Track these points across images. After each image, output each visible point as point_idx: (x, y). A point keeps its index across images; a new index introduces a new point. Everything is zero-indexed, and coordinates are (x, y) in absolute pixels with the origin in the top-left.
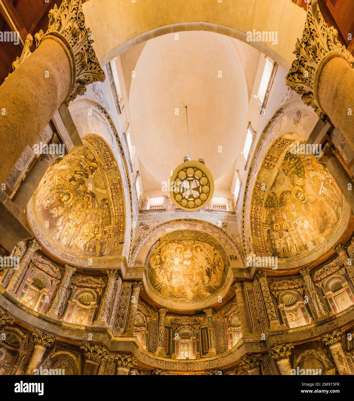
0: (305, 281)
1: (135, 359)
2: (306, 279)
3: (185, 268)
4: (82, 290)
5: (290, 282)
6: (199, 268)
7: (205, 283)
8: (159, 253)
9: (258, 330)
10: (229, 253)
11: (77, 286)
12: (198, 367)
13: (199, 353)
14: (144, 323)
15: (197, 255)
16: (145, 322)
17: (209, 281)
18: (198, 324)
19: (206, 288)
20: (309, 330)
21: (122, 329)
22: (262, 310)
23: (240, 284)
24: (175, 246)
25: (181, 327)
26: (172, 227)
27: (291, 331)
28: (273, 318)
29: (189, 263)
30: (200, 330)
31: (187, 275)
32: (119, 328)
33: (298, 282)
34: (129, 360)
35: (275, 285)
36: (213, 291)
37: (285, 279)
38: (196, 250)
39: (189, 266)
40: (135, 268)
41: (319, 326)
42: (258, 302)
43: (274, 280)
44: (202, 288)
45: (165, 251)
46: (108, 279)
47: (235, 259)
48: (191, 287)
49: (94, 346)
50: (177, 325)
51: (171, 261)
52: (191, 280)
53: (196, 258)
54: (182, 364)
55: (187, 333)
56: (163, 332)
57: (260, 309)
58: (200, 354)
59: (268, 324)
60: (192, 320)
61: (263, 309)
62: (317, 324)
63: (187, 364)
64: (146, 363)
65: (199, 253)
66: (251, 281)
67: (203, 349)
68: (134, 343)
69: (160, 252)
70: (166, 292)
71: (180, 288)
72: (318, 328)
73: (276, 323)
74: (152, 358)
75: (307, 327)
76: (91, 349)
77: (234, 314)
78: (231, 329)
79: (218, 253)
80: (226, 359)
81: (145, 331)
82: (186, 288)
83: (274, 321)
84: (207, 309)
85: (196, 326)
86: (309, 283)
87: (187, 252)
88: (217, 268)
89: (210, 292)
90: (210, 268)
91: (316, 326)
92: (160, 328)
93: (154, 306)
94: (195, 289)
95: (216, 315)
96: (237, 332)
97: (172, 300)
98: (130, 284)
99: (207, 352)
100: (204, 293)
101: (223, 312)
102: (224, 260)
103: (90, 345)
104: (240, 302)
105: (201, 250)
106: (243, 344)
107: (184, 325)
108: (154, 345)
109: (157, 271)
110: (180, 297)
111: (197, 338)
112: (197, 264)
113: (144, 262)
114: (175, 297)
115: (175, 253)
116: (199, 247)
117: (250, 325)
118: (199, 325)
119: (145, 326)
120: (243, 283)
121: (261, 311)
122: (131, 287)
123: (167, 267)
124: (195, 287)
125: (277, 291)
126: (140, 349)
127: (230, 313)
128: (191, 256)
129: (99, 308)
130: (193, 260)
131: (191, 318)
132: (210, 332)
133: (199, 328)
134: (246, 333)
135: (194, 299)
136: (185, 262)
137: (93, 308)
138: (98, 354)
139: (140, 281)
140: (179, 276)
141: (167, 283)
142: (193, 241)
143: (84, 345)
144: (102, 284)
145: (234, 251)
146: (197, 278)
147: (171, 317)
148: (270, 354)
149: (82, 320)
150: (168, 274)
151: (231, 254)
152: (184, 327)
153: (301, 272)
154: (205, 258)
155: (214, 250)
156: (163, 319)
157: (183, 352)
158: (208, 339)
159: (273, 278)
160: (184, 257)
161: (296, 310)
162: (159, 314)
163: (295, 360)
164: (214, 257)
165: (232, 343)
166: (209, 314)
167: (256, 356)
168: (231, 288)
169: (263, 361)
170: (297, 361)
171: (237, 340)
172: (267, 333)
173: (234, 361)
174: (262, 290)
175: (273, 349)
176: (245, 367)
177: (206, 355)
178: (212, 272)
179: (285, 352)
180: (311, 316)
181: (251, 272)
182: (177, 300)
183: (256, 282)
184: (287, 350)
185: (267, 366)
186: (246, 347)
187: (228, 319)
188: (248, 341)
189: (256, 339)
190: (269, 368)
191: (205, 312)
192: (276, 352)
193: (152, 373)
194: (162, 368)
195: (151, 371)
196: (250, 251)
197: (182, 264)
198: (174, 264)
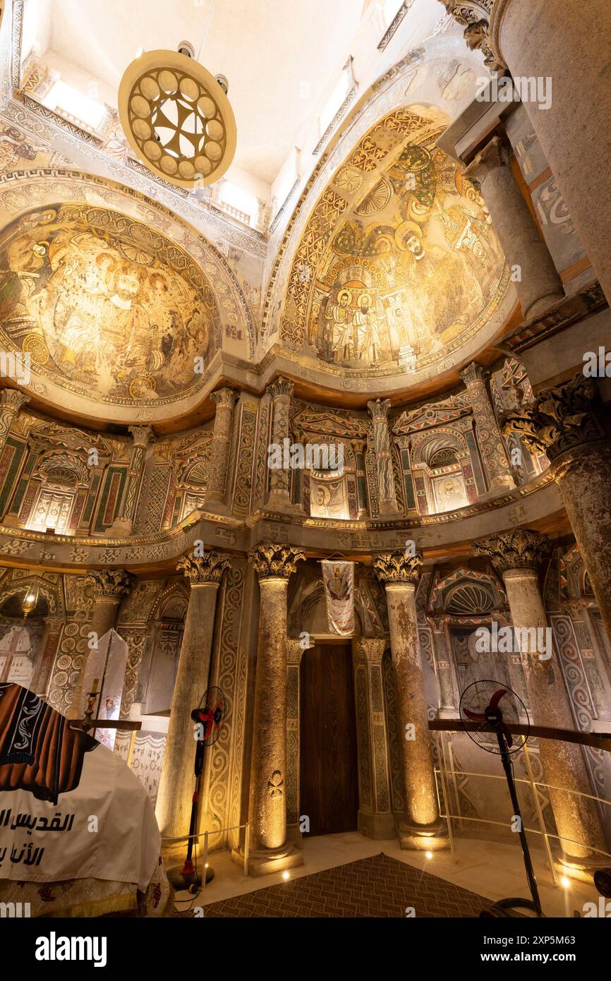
2: (377, 424)
3: (113, 313)
5: (339, 420)
6: (148, 326)
7: (151, 367)
8: (48, 243)
9: (240, 502)
10: (227, 319)
12: (74, 557)
13: (87, 524)
15: (151, 295)
17: (164, 365)
18: (105, 454)
19: (151, 379)
20: (351, 534)
22: (263, 461)
23: (232, 392)
24: (100, 247)
25: (57, 451)
26: (104, 196)
27: (309, 522)
28: (280, 485)
29: (127, 305)
30: (107, 471)
31: (112, 332)
33: (358, 424)
35: (306, 417)
36: (164, 389)
38: (151, 284)
39: (123, 311)
41: (375, 530)
42: (259, 443)
44: (140, 375)
45: (65, 247)
47: (236, 336)
48: (113, 363)
50: (46, 444)
51: (78, 280)
52: (119, 348)
53: (147, 300)
54: (29, 544)
55: (72, 470)
57: (259, 458)
58: (90, 527)
59: (265, 494)
60: (93, 441)
62: (373, 524)
63: (47, 545)
65: (156, 292)
66: (258, 395)
67: (100, 517)
70: (40, 353)
71: (84, 356)
72: (372, 535)
73: (283, 497)
75: (348, 525)
77: (199, 456)
78: (183, 486)
79: (203, 309)
80: (151, 549)
82: (100, 363)
83: (280, 491)
84: (138, 426)
86: (381, 433)
87: (127, 277)
88: (191, 342)
89: (157, 391)
90: (175, 337)
91: (369, 530)
94: (123, 371)
95: (156, 447)
96: (194, 496)
97: (50, 379)
99: (110, 527)
100: (144, 389)
101: (176, 444)
102: (211, 332)
104: (221, 431)
105: (166, 288)
106: (198, 522)
107: (66, 448)
109: (27, 286)
110: (78, 379)
111: (94, 488)
112: (146, 316)
114: (62, 373)
116: (163, 278)
117: (227, 485)
118: (108, 459)
120: (240, 394)
121: (260, 463)
123: (61, 289)
124: (124, 367)
125: (307, 431)
127: (192, 451)
128: (135, 290)
130: (139, 303)
131: (91, 438)
132: (130, 480)
133: (106, 466)
134: (212, 501)
135: (112, 394)
136: (116, 300)
140: (90, 326)
141: (51, 332)
142: (150, 259)
145: (239, 318)
146: (137, 348)
147: (34, 419)
148: (250, 559)
151: (232, 323)
152: (65, 453)
153: (369, 406)
155: (196, 299)
156: (8, 417)
157: (44, 514)
158: (120, 496)
160: (118, 287)
161: (337, 484)
163: (301, 589)
164: (191, 316)
165: (176, 518)
166: (140, 440)
167: (219, 555)
168: (208, 397)
169: (231, 572)
170: (304, 593)
171: (189, 513)
172: (258, 511)
173: (168, 557)
174: (275, 421)
175: (260, 548)
176: (187, 574)
177: (103, 530)
178: (175, 346)
179: (282, 563)
180: (365, 505)
181: (264, 375)
182: (64, 382)
183: (266, 401)
184: (290, 559)
185: (237, 584)
186: (202, 530)
187: (182, 463)
188: (210, 519)
189: (230, 519)
190: (239, 588)
191: (131, 433)
192: (263, 558)
196: (274, 331)
197: (106, 300)
198: (84, 291)
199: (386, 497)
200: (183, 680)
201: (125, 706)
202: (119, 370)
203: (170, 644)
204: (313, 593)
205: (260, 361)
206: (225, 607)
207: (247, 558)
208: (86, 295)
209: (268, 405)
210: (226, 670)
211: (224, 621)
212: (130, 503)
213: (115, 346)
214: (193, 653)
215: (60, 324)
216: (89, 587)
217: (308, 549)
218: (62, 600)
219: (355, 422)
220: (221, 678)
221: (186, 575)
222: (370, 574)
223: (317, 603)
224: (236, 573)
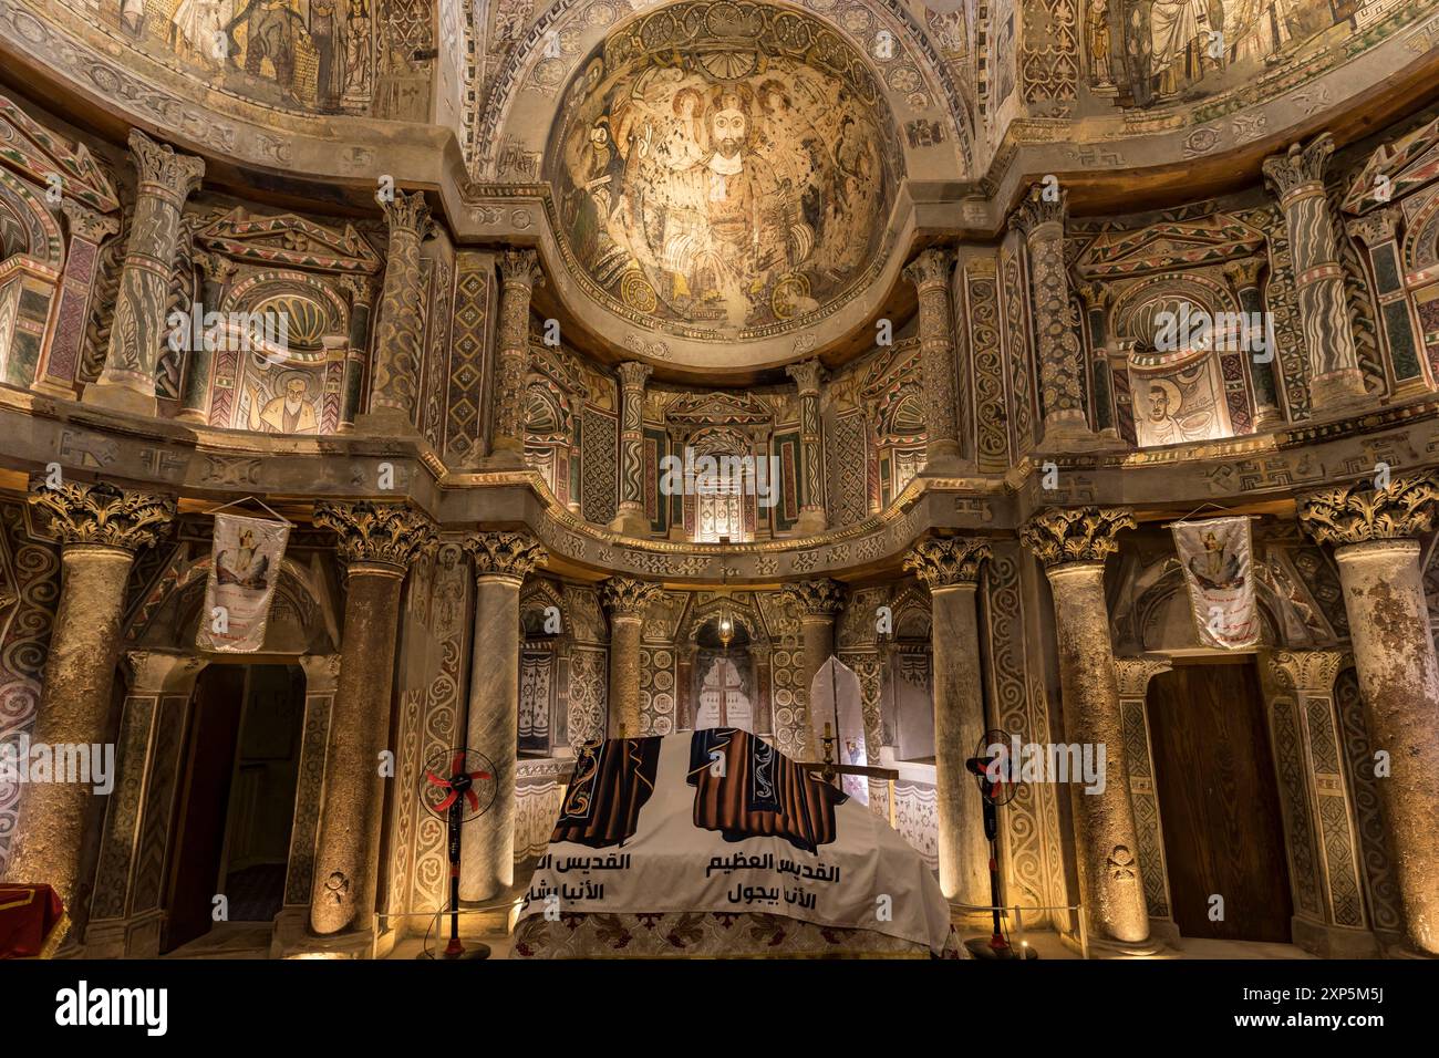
0: (1282, 218)
1: (538, 546)
2: (1294, 206)
4: (262, 277)
5: (1188, 230)
6: (774, 187)
7: (795, 256)
8: (605, 119)
9: (990, 448)
10: (904, 113)
11: (234, 259)
12: (762, 569)
13: (764, 523)
14: (562, 418)
15: (766, 129)
16: (565, 414)
17: (816, 246)
18: (764, 421)
19: (800, 278)
20: (1238, 464)
21: (476, 442)
22: (1023, 367)
23: (941, 255)
24: (673, 82)
25: (703, 431)
27: (1136, 459)
28: (1065, 402)
29: (733, 165)
30: (772, 443)
31: (725, 221)
32: (462, 439)
33: (1238, 223)
34: (518, 548)
35: (1105, 251)
36: (824, 287)
37: (1170, 216)
38: (762, 104)
39: (732, 178)
40: (503, 189)
41: (1302, 446)
42: (1010, 333)
43: (1105, 228)
44: (783, 277)
45: (628, 110)
46: (386, 233)
47: (930, 139)
48: (740, 273)
49: (372, 512)
50: (687, 426)
51: (659, 157)
52: (743, 244)
53: (764, 141)
54: (705, 560)
55: (726, 452)
56: (639, 451)
57: (1014, 362)
58: (770, 527)
59: (1036, 426)
60: (744, 404)
61: (1025, 361)
62: (1294, 435)
63: (725, 557)
64: (581, 559)
65: (774, 118)
66: (993, 240)
67: (780, 511)
68: (530, 489)
69: (606, 112)
70: (644, 296)
71: (699, 278)
72: (1295, 461)
73: (1071, 423)
74: (602, 542)
75: (1228, 449)
76: (359, 523)
77: (903, 385)
78: (888, 441)
79: (860, 112)
80: (859, 544)
81: (569, 450)
82: (723, 280)
83: (1065, 414)
84: (799, 363)
85: (759, 427)
86: (1307, 226)
87: (725, 113)
88: (850, 186)
89: (813, 296)
90: (822, 189)
91: (1282, 449)
92: (627, 435)
93: (596, 353)
94: (757, 282)
95: (834, 388)
96: (909, 452)
97: (666, 331)
98: (487, 263)
99: (796, 521)
100: (793, 299)
101: (862, 375)
102: (881, 149)
104: (934, 333)
105: (787, 102)
106: (922, 496)
107: (712, 424)
108: (607, 497)
109: (601, 200)
110: (700, 318)
112: (768, 170)
113: (539, 158)
114: (679, 316)
115: (672, 115)
116: (779, 85)
117: (962, 425)
118: (769, 425)
119: (566, 431)
120: (956, 252)
121: (1017, 371)
122: (492, 272)
123: (642, 183)
124: (755, 274)
125: (1107, 280)
126: (554, 512)
127: (891, 380)
128: (740, 132)
129: (367, 362)
130: (752, 152)
131: (740, 400)
132: (807, 449)
133: (770, 435)
134: (941, 457)
135: (751, 325)
136: (719, 163)
137: (336, 363)
138: (395, 537)
139: (528, 248)
140: (694, 226)
141: (648, 259)
142: (749, 60)
143: (327, 513)
144: (359, 255)
145: (930, 101)
146: (768, 233)
147: (664, 394)
148: (1024, 541)
149: (296, 417)
150: (649, 216)
151: (918, 113)
152: (713, 432)
153: (1267, 168)
154: (801, 138)
155: (842, 97)
156: (634, 401)
157: (711, 520)
158: (799, 475)
159: (1100, 220)
160: (715, 140)
161: (1195, 369)
162: (619, 384)
163: (1132, 578)
164: (841, 135)
165: (886, 492)
166: (808, 385)
167: (968, 540)
168: (899, 278)
169: (994, 564)
170: (1138, 584)
171: (905, 482)
172: (1026, 459)
173: (885, 554)
174: (1037, 280)
175: (1039, 520)
176: (920, 575)
177: (789, 528)
178: (826, 204)
179: (1087, 540)
180: (1272, 396)
181: (998, 196)
182: (684, 329)
183: (1011, 249)
184: (1102, 531)
185: (1007, 581)
186: (932, 505)
187: (879, 404)
188: (941, 487)
189: (977, 481)
190: (1012, 588)
191: (791, 376)
192: (1047, 535)
193: (603, 589)
194: (637, 571)
195: (599, 583)
196: (1006, 91)
197: (704, 171)
198: (672, 172)
199: (1328, 369)
200: (947, 720)
201: (872, 750)
202: (750, 281)
203: (917, 672)
204: (1159, 582)
205: (986, 171)
206: (993, 619)
207: (1018, 538)
208: (675, 176)
209: (1017, 255)
210: (1010, 707)
211: (995, 638)
212: (815, 484)
213: (735, 243)
214: (953, 685)
215: (656, 242)
216: (789, 604)
217: (1138, 507)
218: (761, 625)
219: (1232, 221)
220: (1004, 719)
221: (920, 578)
222: (1295, 532)
223: (1170, 598)
224: (1003, 564)
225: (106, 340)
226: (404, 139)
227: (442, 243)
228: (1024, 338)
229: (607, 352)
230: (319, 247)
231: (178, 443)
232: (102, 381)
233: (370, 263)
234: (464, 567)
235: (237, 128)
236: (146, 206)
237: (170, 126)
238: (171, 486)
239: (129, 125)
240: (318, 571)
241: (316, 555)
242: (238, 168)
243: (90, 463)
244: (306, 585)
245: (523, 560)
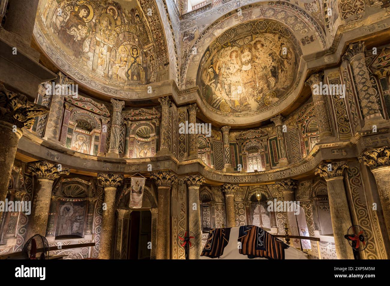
1: (202, 178)
3: (245, 74)
4: (137, 124)
6: (262, 69)
8: (212, 66)
10: (300, 36)
11: (132, 121)
12: (268, 178)
13: (268, 165)
14: (207, 144)
15: (257, 54)
16: (208, 143)
17: (276, 82)
18: (265, 136)
19: (272, 93)
21: (185, 153)
22: (353, 103)
23: (318, 75)
24: (228, 50)
25: (247, 141)
28: (372, 112)
29: (249, 67)
30: (268, 141)
31: (248, 83)
32: (182, 153)
34: (197, 179)
35: (384, 57)
36: (279, 94)
38: (255, 48)
39: (249, 71)
40: (187, 90)
43: (383, 50)
44: (267, 94)
45: (218, 62)
46: (161, 108)
47: (310, 41)
48: (254, 96)
49: (162, 173)
50: (242, 141)
51: (227, 71)
52: (254, 88)
53: (257, 58)
54: (251, 177)
55: (255, 146)
56: (229, 149)
57: (350, 102)
58: (270, 166)
59: (361, 121)
60: (259, 132)
61: (354, 101)
63: (256, 176)
64: (215, 180)
65: (259, 51)
66: (337, 65)
67: (273, 161)
68: (199, 163)
69: (212, 64)
70: (227, 108)
73: (376, 118)
74: (220, 175)
76: (159, 176)
77: (310, 117)
78: (307, 135)
79: (286, 40)
80: (300, 168)
81: (210, 152)
82: (249, 99)
83: (372, 116)
84: (274, 117)
85: (264, 137)
87: (244, 54)
88: (285, 63)
89: (277, 97)
90: (276, 66)
92: (225, 146)
93: (215, 126)
94: (259, 97)
95: (287, 122)
96: (315, 137)
97: (234, 116)
98: (185, 109)
99: (278, 163)
100: (271, 99)
101: (296, 117)
102: (294, 49)
103: (158, 173)
104: (318, 99)
105: (263, 45)
106: (319, 150)
107: (250, 139)
108: (221, 163)
109: (213, 87)
110: (243, 111)
111: (266, 150)
112: (259, 65)
113: (195, 80)
114: (237, 111)
115: (230, 59)
116: (259, 41)
117: (332, 126)
118: (267, 136)
119: (209, 147)
120: (323, 73)
121: (351, 105)
122: (186, 111)
123: (223, 79)
124: (259, 95)
126: (206, 168)
127: (306, 116)
128: (250, 57)
129: (159, 138)
130: (254, 62)
131: (257, 131)
132: (280, 142)
133: (268, 140)
134: (325, 137)
135: (258, 109)
136: (245, 68)
137: (153, 140)
138: (167, 179)
139: (194, 103)
141: (227, 98)
142: (250, 38)
143: (153, 175)
144: (156, 114)
145: (309, 30)
146: (261, 83)
147: (235, 133)
148: (361, 161)
149: (146, 153)
150: (226, 87)
151: (305, 35)
152: (250, 141)
154: (268, 54)
155: (279, 38)
156: (226, 136)
157: (252, 166)
158: (278, 149)
160: (243, 62)
162: (222, 133)
164: (280, 49)
165: (308, 151)
166: (278, 123)
167: (338, 163)
168: (304, 85)
169: (349, 170)
171: (314, 147)
172: (357, 133)
173: (308, 170)
174: (355, 74)
175: (365, 153)
176: (321, 175)
177: (276, 165)
178: (278, 70)
179: (387, 157)
181: (337, 51)
182: (239, 114)
183: (344, 67)
185: (355, 175)
186: (322, 153)
187: (302, 124)
188: (325, 147)
189: (339, 143)
190: (358, 177)
191: (272, 121)
192: (369, 158)
193: (222, 188)
194: (231, 182)
195: (221, 186)
197: (240, 71)
198: (231, 74)
200: (336, 222)
201: (311, 231)
202: (257, 97)
203: (325, 206)
205: (331, 45)
206: (351, 188)
207: (358, 160)
208: (232, 75)
209: (346, 68)
210: (361, 217)
211: (352, 194)
212: (283, 151)
213: (252, 88)
214: (337, 210)
215: (229, 93)
216: (279, 188)
218: (270, 194)
220: (360, 221)
221: (321, 176)
224: (353, 169)
225: (109, 143)
226: (163, 85)
227: (174, 107)
228: (352, 94)
229: (218, 125)
230: (148, 114)
231: (123, 163)
232: (109, 152)
233: (158, 116)
234: (185, 185)
235: (130, 93)
236: (115, 113)
237: (118, 96)
238: (122, 172)
239: (111, 98)
240: (152, 188)
241: (152, 185)
242: (131, 101)
243: (108, 169)
244: (150, 192)
245: (199, 182)
